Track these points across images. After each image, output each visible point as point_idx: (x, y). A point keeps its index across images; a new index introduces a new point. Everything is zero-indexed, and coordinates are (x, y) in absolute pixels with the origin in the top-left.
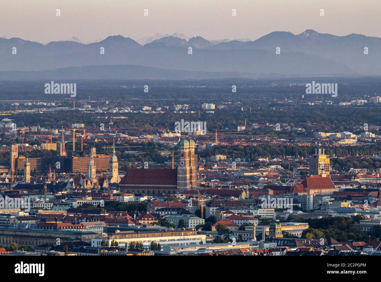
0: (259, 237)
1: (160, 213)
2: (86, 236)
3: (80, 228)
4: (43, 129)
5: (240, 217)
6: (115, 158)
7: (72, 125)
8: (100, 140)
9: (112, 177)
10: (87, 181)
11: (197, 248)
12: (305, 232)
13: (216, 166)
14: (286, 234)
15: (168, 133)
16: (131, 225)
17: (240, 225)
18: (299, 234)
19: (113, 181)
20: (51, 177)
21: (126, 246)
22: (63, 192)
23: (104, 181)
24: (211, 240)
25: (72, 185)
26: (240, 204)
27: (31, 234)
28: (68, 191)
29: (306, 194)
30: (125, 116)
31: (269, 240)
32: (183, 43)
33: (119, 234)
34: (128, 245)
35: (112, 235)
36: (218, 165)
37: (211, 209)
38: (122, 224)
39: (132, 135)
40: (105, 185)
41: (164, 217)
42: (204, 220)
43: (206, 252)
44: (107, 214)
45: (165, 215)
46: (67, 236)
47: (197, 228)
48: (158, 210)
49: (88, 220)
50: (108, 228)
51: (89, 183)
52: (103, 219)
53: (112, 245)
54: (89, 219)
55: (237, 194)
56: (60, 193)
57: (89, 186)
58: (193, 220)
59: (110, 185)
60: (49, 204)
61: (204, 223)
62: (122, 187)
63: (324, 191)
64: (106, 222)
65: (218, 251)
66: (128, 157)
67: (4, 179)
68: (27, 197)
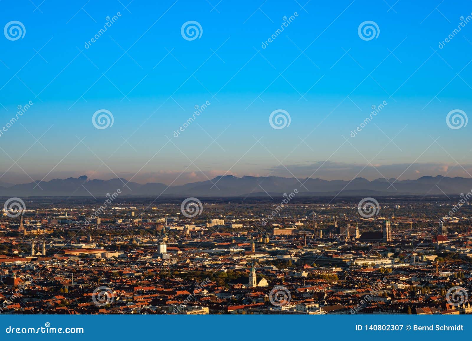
0: (417, 261)
2: (344, 260)
3: (342, 257)
5: (409, 253)
6: (357, 228)
9: (356, 236)
11: (391, 265)
12: (436, 259)
14: (427, 259)
15: (380, 217)
16: (363, 255)
17: (409, 256)
18: (434, 260)
19: (356, 237)
20: (331, 236)
21: (361, 265)
22: (335, 242)
24: (396, 262)
25: (339, 239)
26: (409, 247)
27: (321, 259)
28: (338, 242)
29: (436, 243)
31: (420, 261)
33: (358, 259)
34: (362, 264)
35: (355, 260)
37: (397, 249)
38: (360, 255)
40: (353, 239)
42: (394, 253)
43: (394, 267)
44: (354, 251)
45: (378, 252)
46: (337, 260)
47: (391, 257)
48: (375, 249)
50: (354, 257)
51: (346, 238)
52: (352, 253)
53: (355, 264)
54: (346, 253)
55: (408, 243)
57: (346, 240)
59: (355, 239)
60: (330, 247)
61: (394, 255)
62: (361, 239)
63: (444, 241)
64: (353, 255)
65: (399, 267)
66: (363, 227)
67: (311, 237)
68: (320, 244)
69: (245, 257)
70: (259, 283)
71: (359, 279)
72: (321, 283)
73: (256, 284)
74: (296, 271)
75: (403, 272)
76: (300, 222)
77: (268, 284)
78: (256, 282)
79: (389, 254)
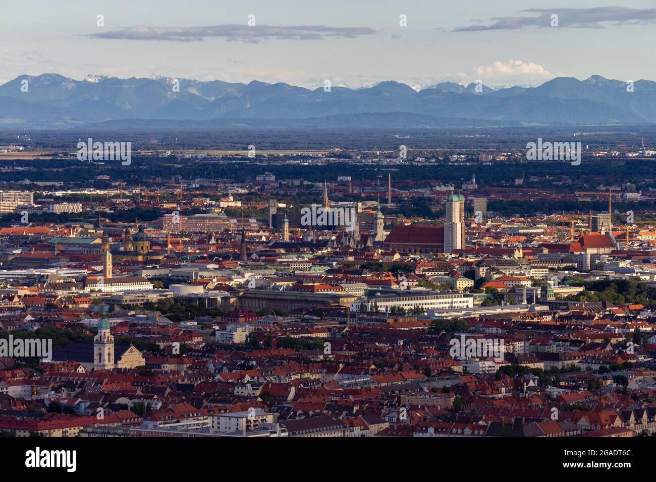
0: (530, 300)
1: (427, 273)
2: (345, 299)
3: (339, 291)
4: (306, 183)
5: (511, 278)
6: (380, 215)
7: (339, 177)
8: (367, 194)
9: (376, 234)
10: (349, 240)
11: (464, 312)
12: (579, 295)
13: (490, 222)
14: (558, 297)
15: (440, 186)
16: (395, 286)
17: (511, 286)
19: (377, 239)
21: (387, 310)
22: (323, 251)
23: (367, 240)
24: (478, 303)
25: (333, 244)
26: (512, 264)
27: (285, 297)
28: (329, 250)
29: (583, 253)
30: (395, 168)
31: (539, 303)
32: (461, 88)
33: (379, 297)
34: (389, 309)
35: (372, 298)
36: (492, 221)
37: (481, 269)
38: (385, 286)
39: (401, 189)
40: (369, 244)
41: (430, 278)
42: (473, 281)
43: (473, 316)
44: (370, 275)
45: (432, 276)
46: (324, 300)
47: (466, 289)
48: (424, 271)
49: (348, 282)
50: (369, 290)
51: (352, 241)
52: (365, 280)
53: (371, 309)
54: (350, 281)
55: (510, 252)
56: (320, 252)
57: (351, 244)
58: (461, 282)
59: (375, 243)
60: (308, 264)
61: (473, 285)
63: (601, 251)
64: (367, 284)
65: (485, 316)
67: (261, 237)
68: (283, 257)
69: (87, 290)
70: (120, 359)
71: (381, 349)
72: (283, 358)
73: (112, 362)
74: (217, 328)
75: (494, 329)
76: (231, 198)
77: (142, 362)
78: (112, 357)
79: (461, 284)
